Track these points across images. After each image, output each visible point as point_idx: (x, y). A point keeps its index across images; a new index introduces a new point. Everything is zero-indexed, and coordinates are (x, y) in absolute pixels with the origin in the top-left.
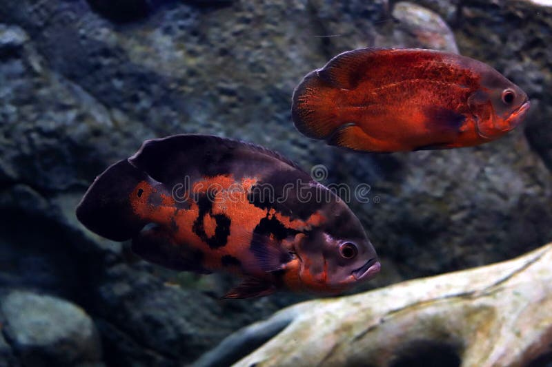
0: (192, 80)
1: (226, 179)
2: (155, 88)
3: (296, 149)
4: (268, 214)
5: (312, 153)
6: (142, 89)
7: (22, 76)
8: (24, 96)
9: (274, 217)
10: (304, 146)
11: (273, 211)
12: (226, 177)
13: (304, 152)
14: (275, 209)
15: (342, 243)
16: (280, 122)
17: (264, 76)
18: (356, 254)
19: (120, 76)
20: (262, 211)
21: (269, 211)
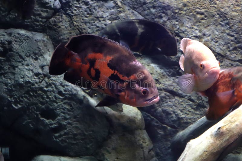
0: (185, 8)
1: (101, 55)
2: (169, 12)
3: (229, 37)
4: (114, 73)
5: (236, 39)
6: (163, 13)
7: (113, 8)
8: (114, 16)
9: (116, 74)
10: (232, 36)
11: (116, 72)
12: (101, 54)
13: (232, 38)
14: (117, 71)
15: (142, 88)
16: (222, 26)
17: (216, 6)
18: (148, 94)
19: (154, 7)
20: (112, 70)
21: (115, 71)
